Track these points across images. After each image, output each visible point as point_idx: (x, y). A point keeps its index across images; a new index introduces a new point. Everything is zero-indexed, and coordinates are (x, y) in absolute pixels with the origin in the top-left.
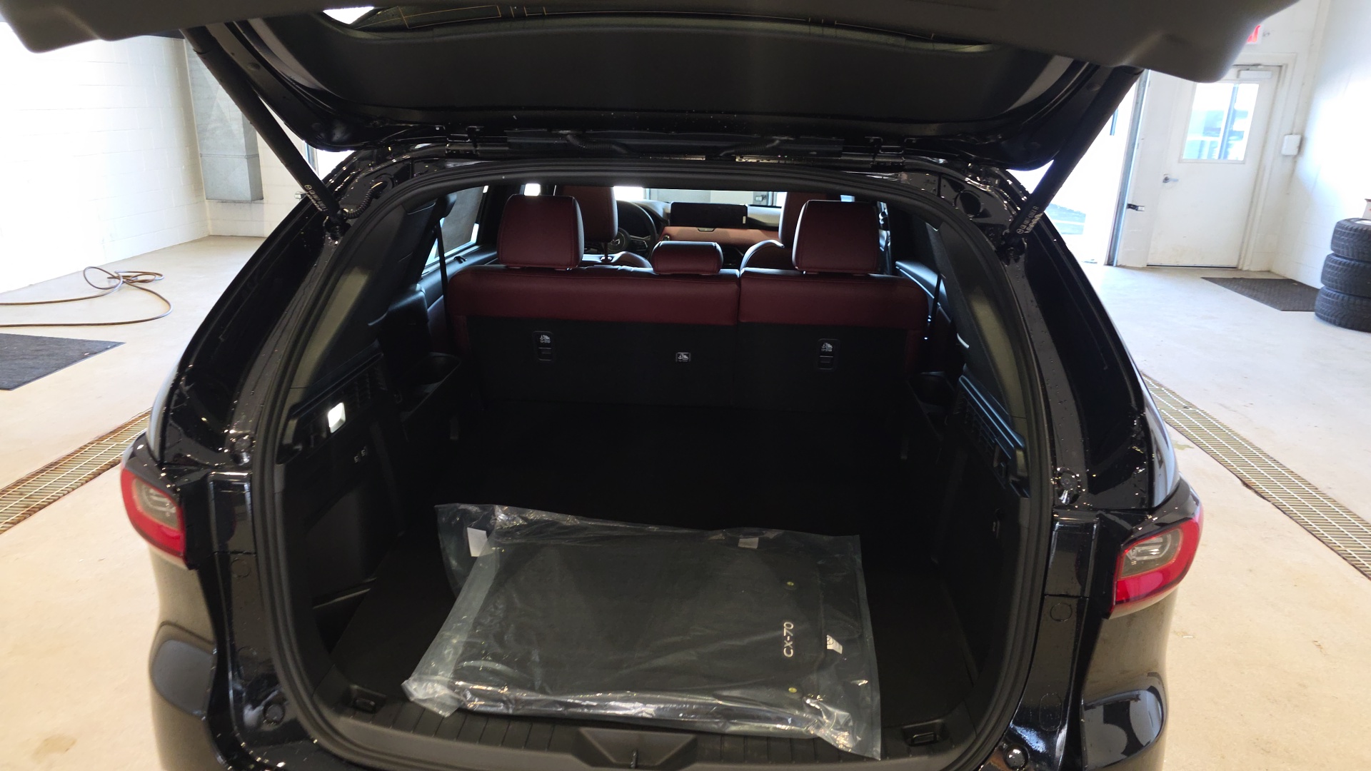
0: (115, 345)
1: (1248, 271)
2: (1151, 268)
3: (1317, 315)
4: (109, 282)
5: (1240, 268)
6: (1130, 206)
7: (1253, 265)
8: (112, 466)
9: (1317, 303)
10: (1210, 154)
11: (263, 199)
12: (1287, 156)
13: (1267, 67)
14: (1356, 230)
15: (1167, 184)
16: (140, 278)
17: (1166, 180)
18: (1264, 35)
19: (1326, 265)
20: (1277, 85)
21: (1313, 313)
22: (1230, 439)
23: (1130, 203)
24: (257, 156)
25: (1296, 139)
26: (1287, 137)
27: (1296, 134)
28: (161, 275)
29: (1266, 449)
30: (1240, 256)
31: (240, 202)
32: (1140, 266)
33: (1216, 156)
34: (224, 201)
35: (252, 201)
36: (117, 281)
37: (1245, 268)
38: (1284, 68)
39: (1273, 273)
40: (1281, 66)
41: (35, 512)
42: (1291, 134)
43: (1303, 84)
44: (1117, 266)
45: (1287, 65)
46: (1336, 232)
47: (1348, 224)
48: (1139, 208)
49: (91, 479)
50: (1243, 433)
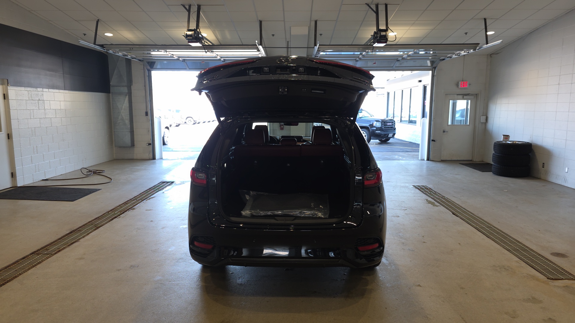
0: (99, 190)
1: (476, 161)
2: (443, 161)
3: (493, 173)
4: (87, 173)
5: (473, 160)
6: (432, 140)
7: (477, 159)
8: (115, 218)
9: (492, 169)
10: (464, 123)
11: (134, 146)
12: (483, 123)
13: (472, 95)
14: (499, 144)
15: (445, 133)
16: (97, 172)
17: (444, 132)
18: (469, 85)
19: (493, 156)
20: (476, 100)
21: (492, 172)
22: (453, 204)
23: (432, 139)
24: (133, 131)
25: (485, 117)
26: (481, 117)
27: (484, 116)
28: (104, 171)
29: (463, 206)
30: (472, 156)
31: (126, 147)
32: (439, 160)
33: (465, 124)
34: (120, 147)
35: (131, 146)
36: (91, 173)
37: (475, 160)
38: (478, 95)
39: (484, 162)
40: (477, 94)
41: (99, 228)
42: (483, 116)
43: (484, 100)
44: (431, 161)
45: (478, 94)
46: (494, 145)
47: (497, 143)
48: (436, 141)
49: (111, 221)
50: (457, 203)
